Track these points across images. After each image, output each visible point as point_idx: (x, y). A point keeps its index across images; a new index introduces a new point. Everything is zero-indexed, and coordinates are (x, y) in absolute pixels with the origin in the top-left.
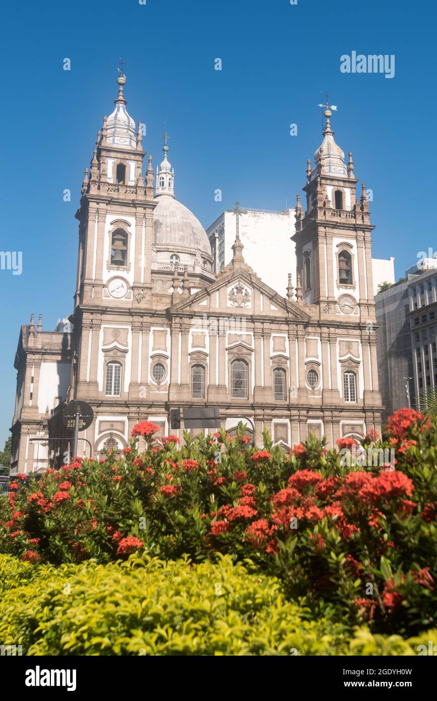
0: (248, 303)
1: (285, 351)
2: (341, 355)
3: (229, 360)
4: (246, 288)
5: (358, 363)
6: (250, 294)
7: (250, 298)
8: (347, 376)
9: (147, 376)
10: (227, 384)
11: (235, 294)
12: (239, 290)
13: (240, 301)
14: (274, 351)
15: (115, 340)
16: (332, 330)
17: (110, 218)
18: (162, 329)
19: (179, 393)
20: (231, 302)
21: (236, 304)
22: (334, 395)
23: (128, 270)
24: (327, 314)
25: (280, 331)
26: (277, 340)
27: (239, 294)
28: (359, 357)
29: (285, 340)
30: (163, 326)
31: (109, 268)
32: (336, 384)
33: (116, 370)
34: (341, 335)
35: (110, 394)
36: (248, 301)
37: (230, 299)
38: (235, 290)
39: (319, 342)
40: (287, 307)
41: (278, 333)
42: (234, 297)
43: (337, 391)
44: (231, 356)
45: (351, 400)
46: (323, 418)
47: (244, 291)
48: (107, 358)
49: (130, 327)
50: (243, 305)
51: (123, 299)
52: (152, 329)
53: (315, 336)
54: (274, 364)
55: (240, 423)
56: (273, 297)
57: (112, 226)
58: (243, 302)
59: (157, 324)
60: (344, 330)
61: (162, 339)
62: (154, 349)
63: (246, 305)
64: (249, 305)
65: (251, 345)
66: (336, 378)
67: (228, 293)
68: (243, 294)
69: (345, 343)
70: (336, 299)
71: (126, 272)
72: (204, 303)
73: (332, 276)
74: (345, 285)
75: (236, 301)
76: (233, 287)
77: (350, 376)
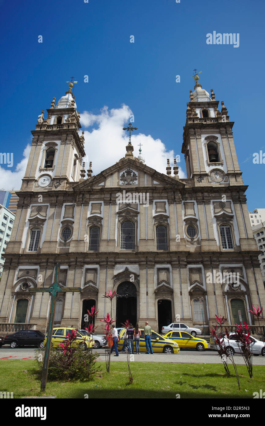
0: (135, 181)
1: (166, 212)
2: (216, 212)
3: (119, 221)
4: (134, 171)
5: (232, 217)
6: (137, 175)
7: (137, 178)
8: (223, 228)
9: (57, 237)
10: (116, 239)
11: (126, 176)
12: (129, 173)
13: (129, 180)
14: (156, 212)
15: (38, 213)
16: (206, 194)
17: (45, 142)
18: (72, 204)
19: (77, 246)
20: (122, 182)
21: (126, 183)
22: (212, 243)
23: (53, 170)
24: (200, 183)
25: (161, 198)
26: (158, 204)
27: (129, 176)
28: (232, 213)
29: (165, 204)
30: (72, 202)
31: (41, 170)
32: (213, 235)
33: (37, 234)
34: (214, 198)
35: (32, 250)
36: (136, 179)
37: (121, 180)
38: (125, 174)
39: (196, 204)
40: (165, 180)
41: (159, 199)
42: (125, 178)
43: (214, 240)
44: (120, 218)
45: (229, 248)
46: (202, 262)
47: (132, 174)
48: (31, 226)
49: (48, 204)
50: (131, 183)
51: (47, 187)
52: (65, 204)
53: (191, 200)
54: (156, 222)
55: (127, 269)
56: (154, 174)
57: (47, 147)
58: (131, 180)
59: (68, 201)
60: (216, 194)
61: (71, 211)
62: (64, 218)
63: (134, 183)
64: (136, 182)
65: (137, 209)
66: (213, 230)
67: (120, 175)
68: (132, 176)
69: (218, 203)
70: (207, 172)
71: (51, 172)
72: (102, 184)
73: (203, 158)
74: (214, 163)
75: (125, 181)
76: (124, 171)
77: (226, 228)
